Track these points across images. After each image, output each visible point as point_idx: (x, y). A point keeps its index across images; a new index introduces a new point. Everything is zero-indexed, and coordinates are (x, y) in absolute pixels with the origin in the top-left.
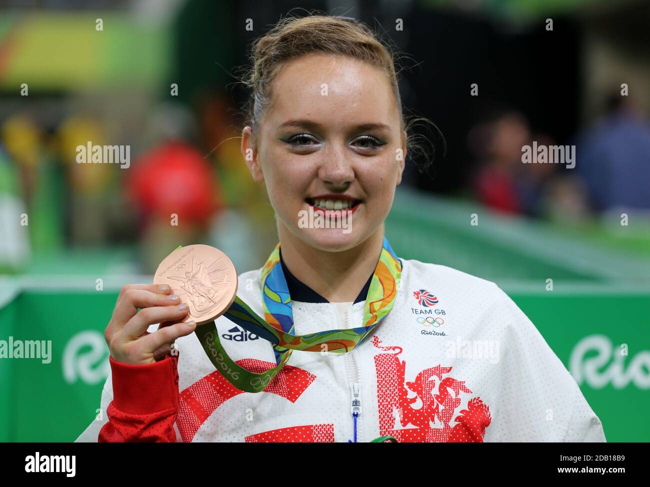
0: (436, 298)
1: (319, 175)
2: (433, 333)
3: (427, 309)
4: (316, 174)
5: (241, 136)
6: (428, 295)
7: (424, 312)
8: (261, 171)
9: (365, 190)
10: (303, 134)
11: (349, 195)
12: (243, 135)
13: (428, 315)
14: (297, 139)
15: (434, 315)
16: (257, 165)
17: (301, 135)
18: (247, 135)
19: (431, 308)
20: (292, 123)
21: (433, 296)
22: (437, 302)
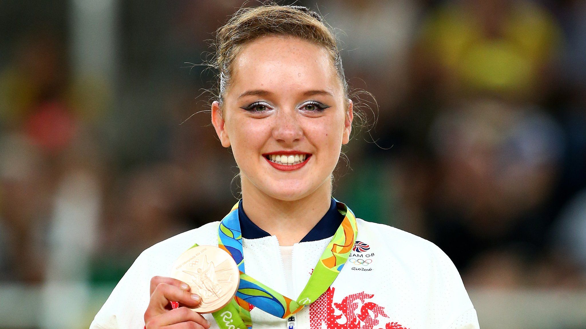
0: (368, 246)
1: (273, 135)
2: (361, 269)
3: (360, 254)
4: (270, 135)
5: (211, 110)
6: (362, 244)
7: (357, 256)
8: (227, 137)
9: (314, 145)
10: (259, 102)
11: (300, 150)
12: (212, 108)
13: (359, 258)
14: (255, 106)
15: (365, 258)
16: (224, 132)
17: (257, 104)
18: (215, 108)
19: (362, 253)
20: (249, 93)
21: (366, 245)
22: (369, 248)
